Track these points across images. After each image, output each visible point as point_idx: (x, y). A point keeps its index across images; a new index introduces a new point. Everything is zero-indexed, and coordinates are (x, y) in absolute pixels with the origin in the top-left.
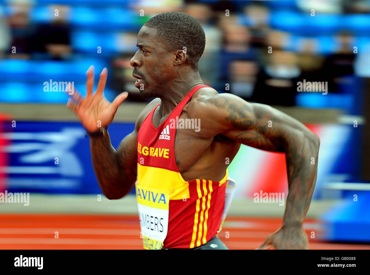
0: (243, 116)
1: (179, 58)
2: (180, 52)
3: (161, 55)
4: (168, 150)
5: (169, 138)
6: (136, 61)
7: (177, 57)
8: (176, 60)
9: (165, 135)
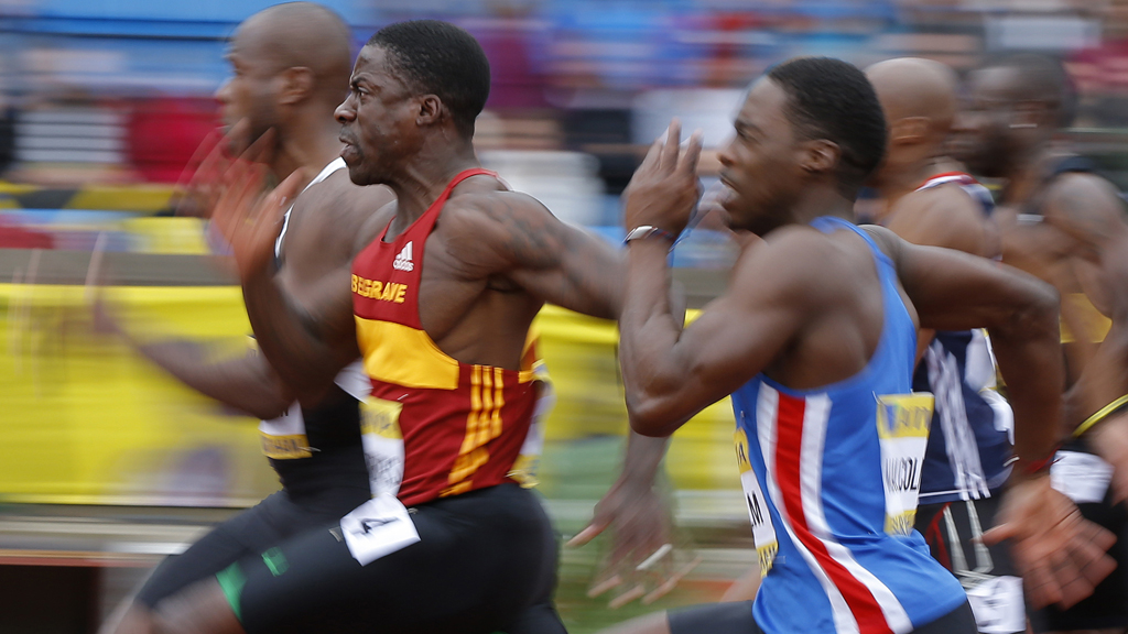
0: (541, 244)
1: (428, 111)
2: (430, 100)
3: (390, 102)
4: (404, 287)
5: (409, 267)
6: (344, 112)
7: (423, 108)
8: (421, 114)
9: (404, 260)
